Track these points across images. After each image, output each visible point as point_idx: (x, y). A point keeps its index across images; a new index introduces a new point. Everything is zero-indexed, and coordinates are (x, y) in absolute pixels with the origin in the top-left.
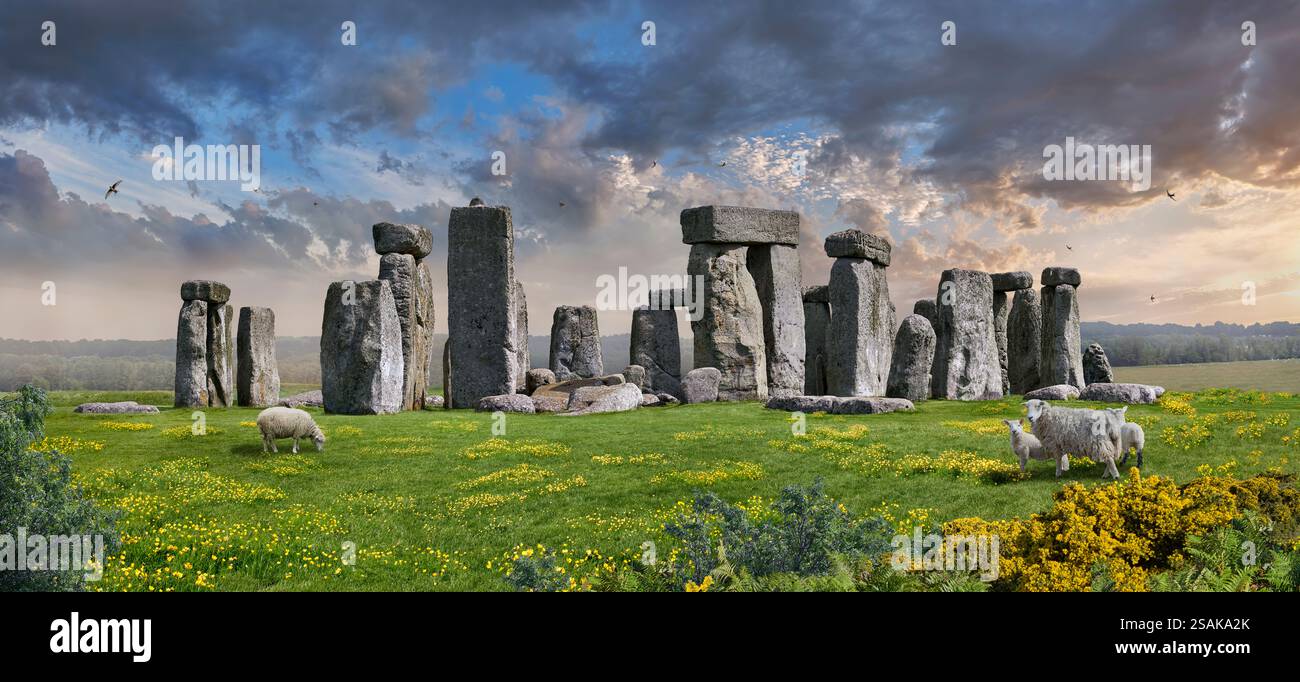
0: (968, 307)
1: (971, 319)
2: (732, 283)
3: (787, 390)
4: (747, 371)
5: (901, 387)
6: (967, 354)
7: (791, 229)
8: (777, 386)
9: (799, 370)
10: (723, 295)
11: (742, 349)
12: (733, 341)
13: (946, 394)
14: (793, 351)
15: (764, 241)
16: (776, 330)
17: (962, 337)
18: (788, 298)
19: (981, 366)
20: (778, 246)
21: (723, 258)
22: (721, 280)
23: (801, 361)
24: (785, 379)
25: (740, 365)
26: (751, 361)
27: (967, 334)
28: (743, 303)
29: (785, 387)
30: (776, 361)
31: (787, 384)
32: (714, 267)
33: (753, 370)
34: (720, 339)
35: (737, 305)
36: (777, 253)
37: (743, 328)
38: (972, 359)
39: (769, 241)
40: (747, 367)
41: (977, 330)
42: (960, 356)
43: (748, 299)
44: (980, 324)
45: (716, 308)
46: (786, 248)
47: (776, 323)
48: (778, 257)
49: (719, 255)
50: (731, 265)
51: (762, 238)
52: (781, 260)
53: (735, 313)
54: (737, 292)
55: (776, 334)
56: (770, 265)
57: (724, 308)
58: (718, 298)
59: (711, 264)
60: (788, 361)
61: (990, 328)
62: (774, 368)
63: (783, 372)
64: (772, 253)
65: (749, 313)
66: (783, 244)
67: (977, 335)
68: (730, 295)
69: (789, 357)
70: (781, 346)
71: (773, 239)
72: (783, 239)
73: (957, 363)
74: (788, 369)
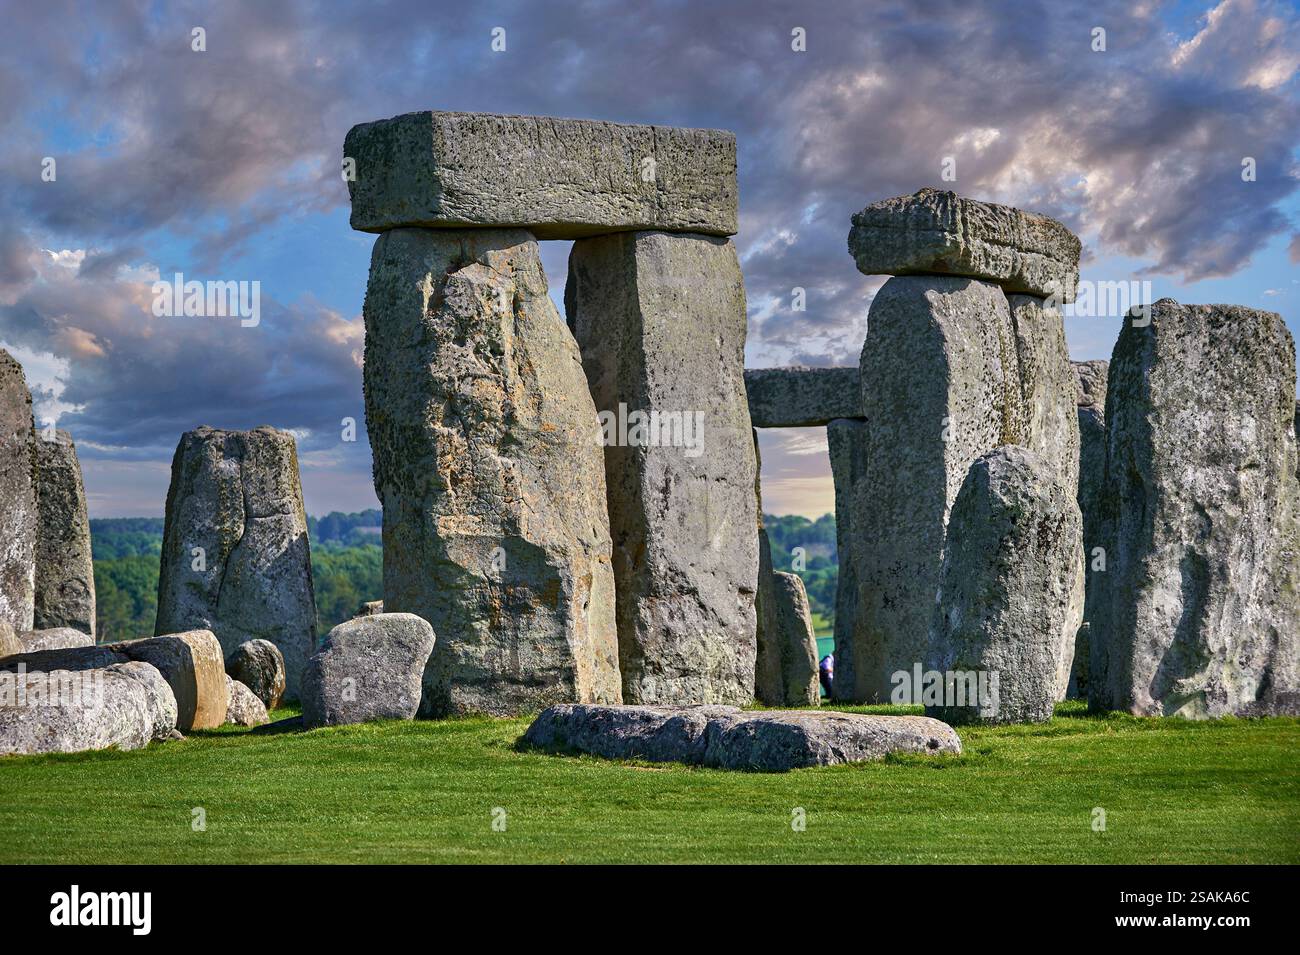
2: (497, 351)
7: (704, 185)
9: (735, 624)
10: (465, 389)
11: (527, 556)
14: (711, 560)
15: (608, 222)
16: (652, 499)
20: (663, 239)
21: (470, 273)
22: (461, 341)
23: (743, 591)
24: (683, 648)
26: (556, 594)
28: (532, 413)
30: (652, 592)
31: (691, 664)
32: (438, 303)
33: (562, 619)
34: (454, 523)
35: (510, 419)
36: (657, 259)
39: (624, 220)
40: (540, 610)
43: (547, 396)
45: (438, 427)
46: (693, 243)
47: (653, 473)
48: (661, 272)
49: (457, 265)
51: (604, 211)
52: (674, 282)
53: (505, 444)
54: (514, 380)
55: (652, 507)
56: (633, 294)
57: (467, 429)
58: (450, 398)
59: (428, 290)
60: (693, 592)
62: (644, 615)
63: (677, 624)
64: (642, 259)
65: (550, 443)
66: (676, 232)
68: (487, 391)
69: (697, 578)
70: (668, 546)
71: (643, 215)
72: (679, 216)
74: (694, 617)
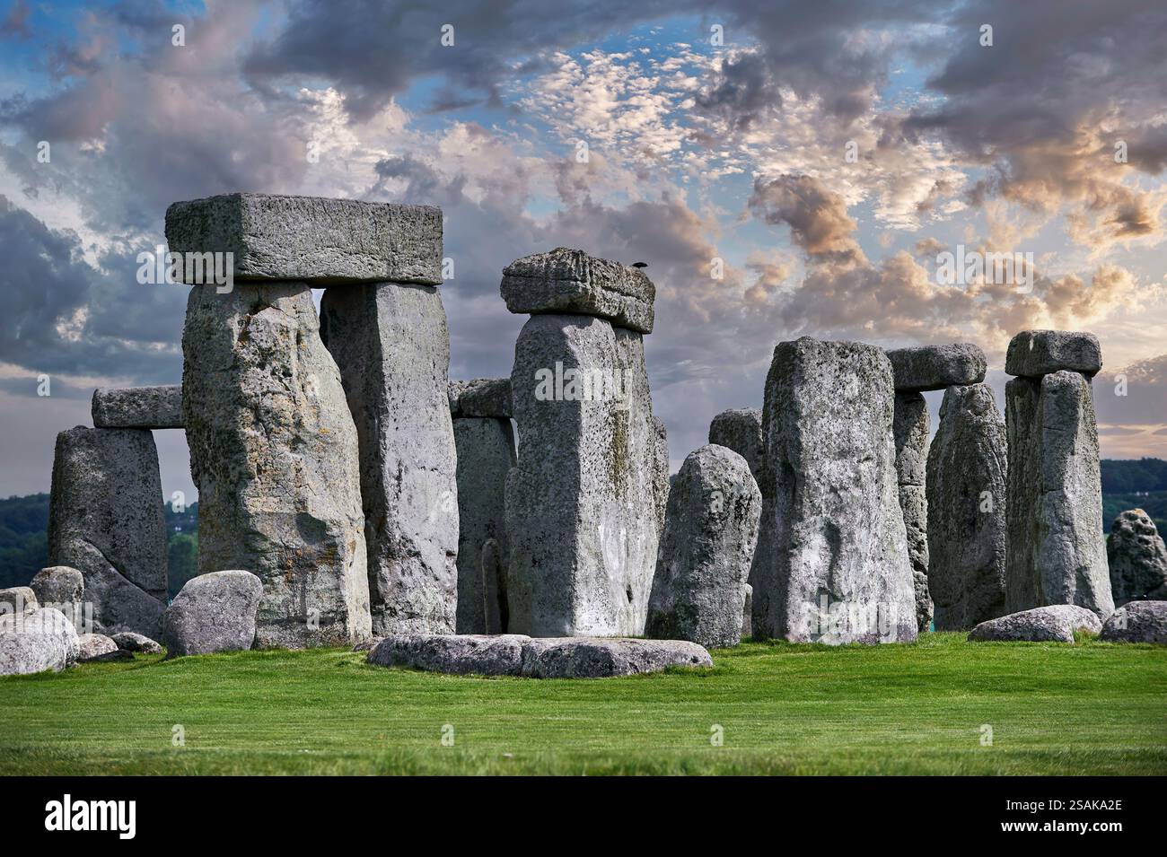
0: (836, 426)
1: (843, 454)
2: (287, 374)
3: (417, 622)
4: (323, 578)
5: (681, 613)
6: (834, 536)
7: (423, 248)
8: (394, 613)
9: (444, 576)
10: (267, 402)
11: (312, 528)
12: (289, 509)
13: (785, 630)
14: (428, 530)
15: (360, 275)
16: (389, 483)
17: (823, 497)
18: (416, 409)
19: (868, 566)
20: (394, 288)
21: (266, 315)
22: (262, 366)
23: (449, 554)
24: (411, 597)
25: (305, 565)
26: (333, 555)
27: (833, 490)
28: (313, 420)
29: (412, 616)
30: (391, 555)
31: (416, 610)
32: (245, 336)
33: (338, 574)
34: (259, 502)
35: (299, 424)
36: (391, 303)
37: (313, 481)
38: (846, 548)
39: (371, 274)
40: (323, 568)
41: (857, 481)
42: (818, 540)
43: (324, 408)
44: (863, 467)
45: (249, 431)
46: (413, 291)
47: (390, 466)
48: (394, 313)
49: (256, 309)
50: (284, 331)
51: (357, 268)
52: (403, 321)
53: (295, 443)
54: (299, 395)
55: (390, 491)
56: (374, 330)
57: (268, 432)
58: (255, 409)
59: (237, 329)
60: (417, 554)
61: (887, 477)
62: (385, 571)
63: (407, 580)
64: (381, 303)
65: (326, 442)
66: (404, 283)
67: (857, 492)
68: (282, 402)
69: (421, 544)
70: (402, 520)
71: (383, 271)
72: (406, 271)
73: (811, 558)
74: (418, 573)
